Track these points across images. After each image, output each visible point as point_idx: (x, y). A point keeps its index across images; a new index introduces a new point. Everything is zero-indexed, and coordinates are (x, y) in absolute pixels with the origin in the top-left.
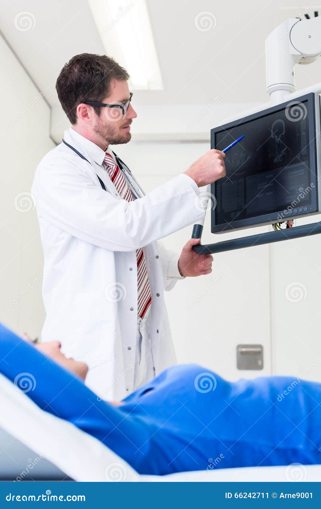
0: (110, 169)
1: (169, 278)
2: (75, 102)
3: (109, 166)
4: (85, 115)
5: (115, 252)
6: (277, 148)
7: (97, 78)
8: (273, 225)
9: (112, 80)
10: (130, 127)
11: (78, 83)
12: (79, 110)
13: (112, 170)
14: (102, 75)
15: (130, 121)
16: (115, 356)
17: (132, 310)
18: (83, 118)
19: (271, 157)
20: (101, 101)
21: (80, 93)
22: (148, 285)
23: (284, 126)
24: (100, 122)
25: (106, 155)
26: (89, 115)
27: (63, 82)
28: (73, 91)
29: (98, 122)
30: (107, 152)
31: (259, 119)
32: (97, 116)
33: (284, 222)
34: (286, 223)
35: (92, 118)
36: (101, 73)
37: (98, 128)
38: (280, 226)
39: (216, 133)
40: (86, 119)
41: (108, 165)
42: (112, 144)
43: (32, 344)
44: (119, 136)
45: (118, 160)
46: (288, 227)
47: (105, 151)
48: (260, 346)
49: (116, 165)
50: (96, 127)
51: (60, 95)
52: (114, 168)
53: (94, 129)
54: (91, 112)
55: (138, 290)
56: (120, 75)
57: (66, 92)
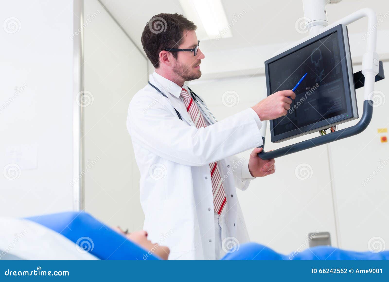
0: (186, 100)
1: (243, 179)
2: (157, 50)
3: (185, 99)
4: (166, 59)
5: (192, 166)
6: (317, 70)
7: (173, 30)
8: (320, 131)
9: (184, 30)
10: (199, 67)
11: (159, 35)
12: (161, 56)
13: (188, 101)
14: (176, 27)
15: (199, 61)
16: (195, 247)
17: (209, 210)
18: (164, 62)
19: (312, 78)
20: (177, 48)
21: (161, 43)
22: (222, 188)
23: (320, 52)
24: (178, 64)
25: (182, 90)
26: (169, 59)
27: (146, 36)
28: (155, 41)
29: (176, 64)
30: (183, 87)
31: (301, 50)
32: (175, 59)
33: (328, 129)
34: (330, 129)
35: (171, 61)
36: (176, 26)
37: (176, 68)
38: (325, 132)
39: (269, 64)
40: (167, 62)
41: (184, 97)
42: (187, 80)
43: (123, 235)
44: (192, 73)
45: (192, 93)
46: (331, 131)
47: (181, 87)
48: (328, 233)
49: (190, 97)
50: (174, 68)
51: (146, 46)
52: (189, 100)
53: (172, 70)
54: (170, 57)
55: (213, 194)
56: (190, 26)
57: (150, 44)
